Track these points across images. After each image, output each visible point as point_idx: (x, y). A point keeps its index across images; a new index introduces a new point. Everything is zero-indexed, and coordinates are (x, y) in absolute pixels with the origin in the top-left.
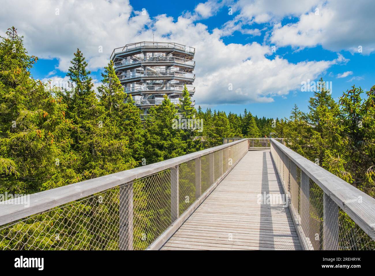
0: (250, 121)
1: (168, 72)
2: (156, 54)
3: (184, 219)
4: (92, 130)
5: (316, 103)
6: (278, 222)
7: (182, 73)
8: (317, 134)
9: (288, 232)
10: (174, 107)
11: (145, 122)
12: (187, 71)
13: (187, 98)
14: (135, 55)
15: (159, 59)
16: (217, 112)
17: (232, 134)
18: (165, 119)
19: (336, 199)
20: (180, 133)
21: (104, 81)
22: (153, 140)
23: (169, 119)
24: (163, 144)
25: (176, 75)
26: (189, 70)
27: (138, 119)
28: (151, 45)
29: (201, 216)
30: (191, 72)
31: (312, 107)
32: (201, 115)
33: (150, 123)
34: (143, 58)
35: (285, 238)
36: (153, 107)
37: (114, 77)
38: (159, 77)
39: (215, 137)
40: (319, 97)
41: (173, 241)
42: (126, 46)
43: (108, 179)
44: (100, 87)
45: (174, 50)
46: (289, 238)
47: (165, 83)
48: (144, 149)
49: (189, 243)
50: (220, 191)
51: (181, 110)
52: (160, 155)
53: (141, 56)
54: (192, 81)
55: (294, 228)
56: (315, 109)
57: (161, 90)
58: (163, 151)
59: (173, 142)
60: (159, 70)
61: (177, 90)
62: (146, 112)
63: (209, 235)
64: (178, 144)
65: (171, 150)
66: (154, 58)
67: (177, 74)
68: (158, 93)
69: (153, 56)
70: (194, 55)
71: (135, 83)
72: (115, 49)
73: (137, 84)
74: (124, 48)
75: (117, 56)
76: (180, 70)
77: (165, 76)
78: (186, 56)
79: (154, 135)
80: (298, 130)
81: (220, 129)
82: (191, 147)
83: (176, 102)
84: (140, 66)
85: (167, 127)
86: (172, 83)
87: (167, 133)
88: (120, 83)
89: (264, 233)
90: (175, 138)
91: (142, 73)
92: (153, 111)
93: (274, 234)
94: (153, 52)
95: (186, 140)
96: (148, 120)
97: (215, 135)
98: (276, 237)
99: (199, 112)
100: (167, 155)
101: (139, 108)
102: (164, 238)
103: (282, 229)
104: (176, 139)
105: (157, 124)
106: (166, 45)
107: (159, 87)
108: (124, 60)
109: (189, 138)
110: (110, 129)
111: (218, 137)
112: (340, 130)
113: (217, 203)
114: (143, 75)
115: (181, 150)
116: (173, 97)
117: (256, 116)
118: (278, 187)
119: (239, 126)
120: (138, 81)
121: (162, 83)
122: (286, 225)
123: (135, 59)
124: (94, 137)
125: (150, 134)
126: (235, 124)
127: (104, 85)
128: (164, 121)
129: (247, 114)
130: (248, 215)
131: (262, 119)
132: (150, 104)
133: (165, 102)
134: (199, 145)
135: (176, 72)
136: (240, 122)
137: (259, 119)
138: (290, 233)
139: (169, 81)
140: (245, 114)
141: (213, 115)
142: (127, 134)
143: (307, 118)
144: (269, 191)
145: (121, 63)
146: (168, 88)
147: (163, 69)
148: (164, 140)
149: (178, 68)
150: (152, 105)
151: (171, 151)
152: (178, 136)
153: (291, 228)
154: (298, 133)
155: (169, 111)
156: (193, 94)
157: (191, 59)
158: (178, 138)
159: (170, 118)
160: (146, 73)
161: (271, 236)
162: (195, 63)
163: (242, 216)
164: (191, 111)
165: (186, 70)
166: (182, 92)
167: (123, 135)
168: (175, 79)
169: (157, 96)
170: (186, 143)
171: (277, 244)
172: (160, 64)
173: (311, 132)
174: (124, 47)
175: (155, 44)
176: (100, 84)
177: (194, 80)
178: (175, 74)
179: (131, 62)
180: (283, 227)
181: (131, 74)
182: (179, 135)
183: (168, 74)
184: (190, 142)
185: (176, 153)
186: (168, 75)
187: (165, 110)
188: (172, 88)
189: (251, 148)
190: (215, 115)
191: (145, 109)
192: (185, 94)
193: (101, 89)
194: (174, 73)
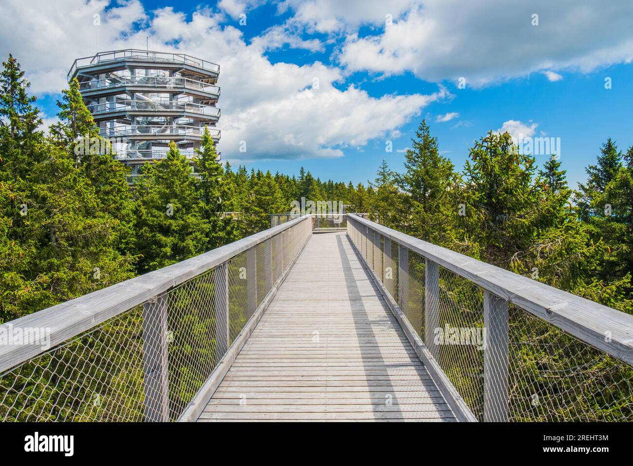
0: (309, 186)
1: (174, 104)
2: (152, 71)
3: (238, 350)
4: (52, 201)
5: (416, 159)
6: (387, 345)
7: (198, 107)
8: (418, 206)
9: (405, 360)
10: (187, 164)
11: (136, 189)
12: (207, 104)
13: (209, 148)
14: (115, 73)
15: (157, 80)
16: (256, 172)
17: (284, 208)
18: (173, 183)
19: (527, 304)
20: (198, 207)
21: (62, 116)
22: (151, 219)
23: (180, 183)
24: (171, 224)
25: (188, 110)
26: (211, 101)
27: (123, 183)
28: (143, 56)
29: (263, 342)
30: (213, 104)
31: (410, 165)
32: (230, 177)
33: (144, 189)
34: (129, 78)
35: (404, 368)
36: (149, 162)
37: (81, 109)
38: (158, 111)
39: (256, 213)
40: (421, 149)
41: (225, 388)
42: (97, 55)
43: (128, 289)
44: (54, 126)
45: (184, 67)
46: (410, 368)
47: (170, 123)
48: (137, 233)
49: (254, 389)
50: (284, 301)
51: (199, 168)
52: (166, 244)
53: (126, 73)
54: (216, 120)
55: (413, 352)
56: (414, 168)
57: (162, 134)
58: (169, 236)
59: (186, 222)
60: (159, 99)
61: (190, 134)
62: (136, 171)
63: (283, 373)
64: (195, 225)
65: (183, 234)
66: (149, 79)
67: (189, 107)
68: (156, 140)
69: (146, 74)
70: (218, 76)
71: (115, 120)
72: (76, 60)
73: (120, 123)
74: (94, 59)
75: (80, 71)
76: (195, 101)
77: (168, 110)
78: (204, 77)
79: (154, 210)
80: (389, 200)
81: (265, 199)
82: (217, 229)
83: (189, 154)
84: (123, 92)
85: (176, 196)
86: (180, 122)
87: (177, 207)
88: (92, 120)
89: (371, 364)
90: (189, 216)
91: (129, 104)
92: (149, 169)
93: (386, 363)
94: (147, 68)
95: (208, 218)
96: (141, 186)
97: (257, 209)
98: (390, 369)
99: (227, 172)
100: (177, 243)
101: (124, 164)
102: (213, 385)
103: (396, 356)
104: (192, 216)
105: (159, 193)
106: (169, 58)
107: (158, 129)
108: (94, 79)
109: (214, 214)
110: (85, 200)
111: (261, 212)
112: (473, 199)
113: (283, 319)
114: (129, 108)
115: (201, 234)
116: (183, 146)
117: (319, 179)
118: (372, 289)
119: (293, 194)
120: (121, 117)
121: (164, 122)
122: (400, 348)
123: (114, 79)
124: (55, 214)
125: (145, 208)
126: (286, 192)
127: (62, 122)
128: (170, 186)
129: (305, 175)
130: (337, 336)
131: (327, 184)
132: (143, 158)
133: (172, 155)
134: (232, 225)
135: (189, 105)
136: (294, 187)
137: (322, 183)
138: (409, 360)
139: (176, 120)
140: (301, 176)
141: (249, 177)
142: (106, 209)
143: (402, 181)
144: (361, 297)
145: (89, 85)
146: (174, 131)
147: (165, 98)
148: (171, 219)
149: (191, 98)
150: (145, 159)
151: (183, 237)
152: (195, 212)
153: (409, 352)
154: (389, 205)
155: (179, 170)
156: (218, 143)
157: (213, 83)
158: (195, 216)
159: (180, 181)
160: (135, 104)
161: (383, 368)
162: (219, 90)
163: (329, 339)
164: (217, 169)
165: (204, 101)
166: (200, 139)
167: (100, 211)
168: (187, 117)
169: (155, 145)
170: (210, 222)
171: (394, 379)
172: (160, 90)
173: (410, 203)
174: (94, 57)
175: (150, 55)
176: (56, 121)
177: (218, 118)
178: (186, 107)
179: (107, 84)
180: (396, 351)
181: (108, 106)
182: (197, 210)
183: (174, 107)
184: (215, 221)
185: (193, 240)
186: (174, 109)
187: (173, 168)
188: (181, 132)
189: (316, 229)
190: (253, 176)
191: (134, 166)
192: (206, 141)
193: (57, 130)
194: (184, 105)
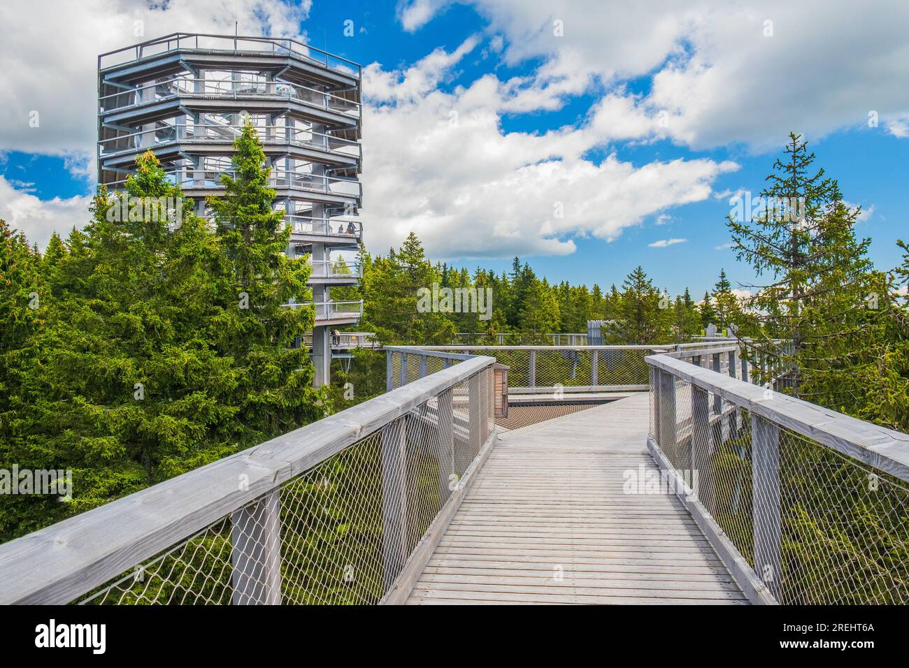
0: (527, 287)
45: (290, 62)
129: (522, 269)
136: (503, 291)
